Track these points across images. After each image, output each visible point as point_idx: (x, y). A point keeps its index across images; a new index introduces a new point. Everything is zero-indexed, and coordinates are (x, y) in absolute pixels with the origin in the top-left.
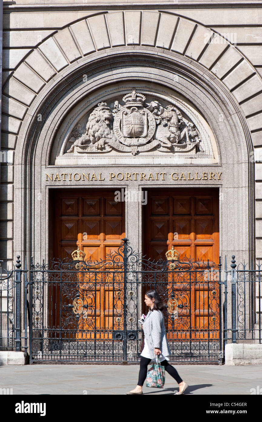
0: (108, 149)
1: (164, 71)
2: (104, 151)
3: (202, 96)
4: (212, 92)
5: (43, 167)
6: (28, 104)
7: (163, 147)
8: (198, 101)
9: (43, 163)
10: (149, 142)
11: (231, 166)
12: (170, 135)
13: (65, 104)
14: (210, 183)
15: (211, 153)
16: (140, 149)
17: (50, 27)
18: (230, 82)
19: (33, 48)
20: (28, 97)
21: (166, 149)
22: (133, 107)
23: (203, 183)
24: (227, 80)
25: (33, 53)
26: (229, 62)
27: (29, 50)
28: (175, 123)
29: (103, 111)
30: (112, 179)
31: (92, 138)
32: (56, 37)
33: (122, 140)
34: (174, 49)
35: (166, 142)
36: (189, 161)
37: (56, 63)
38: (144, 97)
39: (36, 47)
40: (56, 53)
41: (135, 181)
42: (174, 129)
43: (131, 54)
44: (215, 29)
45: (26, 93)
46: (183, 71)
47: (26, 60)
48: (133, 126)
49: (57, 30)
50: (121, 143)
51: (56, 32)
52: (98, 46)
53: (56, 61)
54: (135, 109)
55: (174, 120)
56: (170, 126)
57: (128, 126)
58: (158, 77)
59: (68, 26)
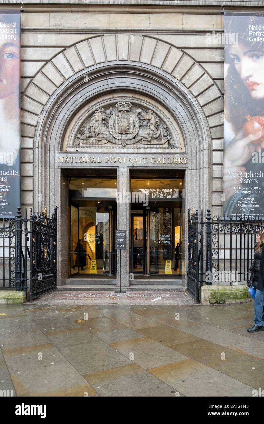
0: (104, 141)
1: (146, 82)
2: (101, 143)
3: (174, 101)
4: (182, 97)
5: (57, 152)
6: (44, 104)
7: (145, 141)
8: (171, 105)
9: (56, 149)
10: (135, 138)
11: (194, 154)
12: (150, 132)
13: (72, 106)
14: (179, 166)
15: (179, 146)
16: (128, 142)
17: (60, 45)
18: (196, 90)
19: (47, 61)
20: (44, 99)
21: (147, 142)
22: (123, 111)
23: (174, 166)
24: (193, 89)
25: (47, 65)
26: (195, 75)
27: (45, 63)
28: (154, 123)
29: (101, 113)
30: (108, 162)
31: (93, 134)
32: (65, 53)
33: (115, 135)
34: (154, 65)
35: (147, 137)
36: (163, 151)
37: (66, 73)
38: (131, 104)
39: (50, 60)
40: (65, 65)
41: (124, 164)
42: (153, 128)
43: (121, 65)
44: (185, 50)
45: (43, 95)
46: (160, 81)
47: (43, 70)
48: (123, 124)
49: (65, 48)
50: (114, 138)
51: (65, 50)
52: (96, 61)
53: (65, 71)
54: (124, 112)
55: (153, 121)
56: (150, 126)
57: (119, 124)
58: (141, 87)
59: (74, 45)
